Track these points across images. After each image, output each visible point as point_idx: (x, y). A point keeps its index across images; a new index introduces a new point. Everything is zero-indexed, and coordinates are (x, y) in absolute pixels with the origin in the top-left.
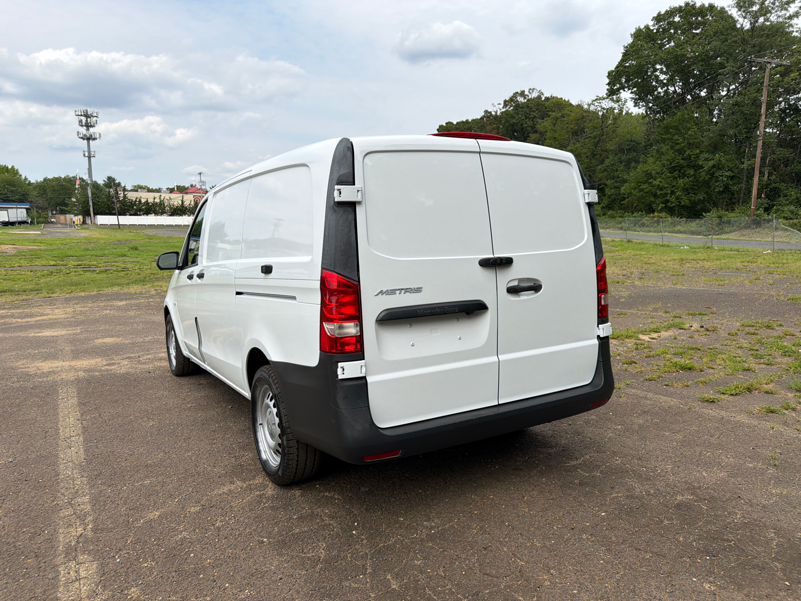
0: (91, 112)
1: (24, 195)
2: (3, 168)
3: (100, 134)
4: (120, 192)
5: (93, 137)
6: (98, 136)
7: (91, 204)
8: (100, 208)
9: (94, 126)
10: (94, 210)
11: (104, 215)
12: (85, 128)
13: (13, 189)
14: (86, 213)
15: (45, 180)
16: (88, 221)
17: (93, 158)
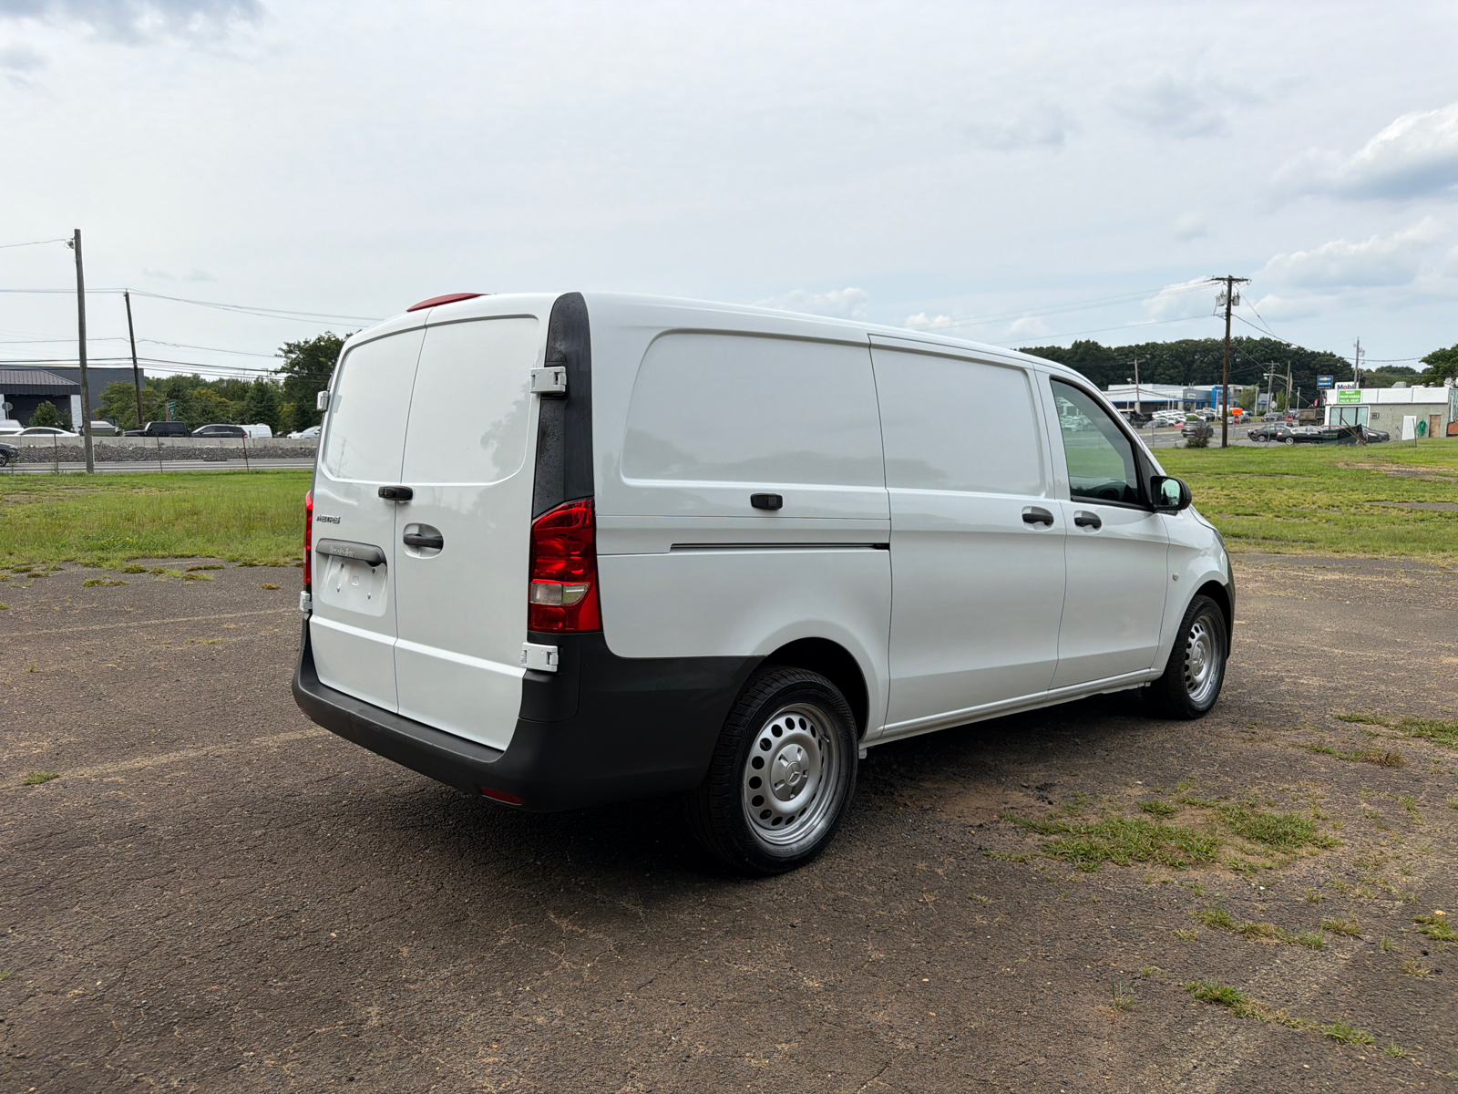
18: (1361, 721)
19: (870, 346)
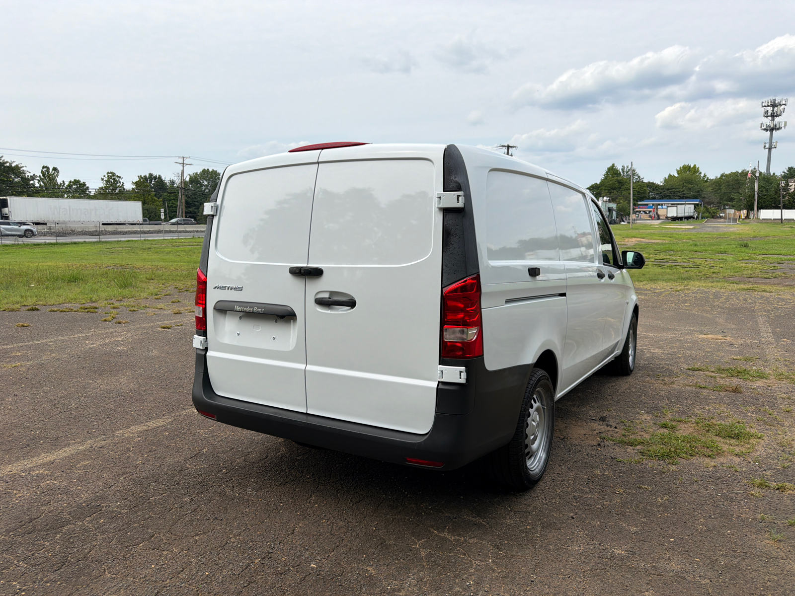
0: (779, 101)
1: (698, 191)
2: (686, 167)
3: (786, 123)
4: (790, 184)
5: (778, 127)
6: (783, 126)
7: (756, 198)
8: (765, 202)
9: (781, 115)
10: (758, 203)
11: (769, 209)
12: (770, 118)
13: (690, 186)
14: (750, 208)
15: (722, 175)
16: (751, 216)
17: (774, 149)
18: (700, 370)
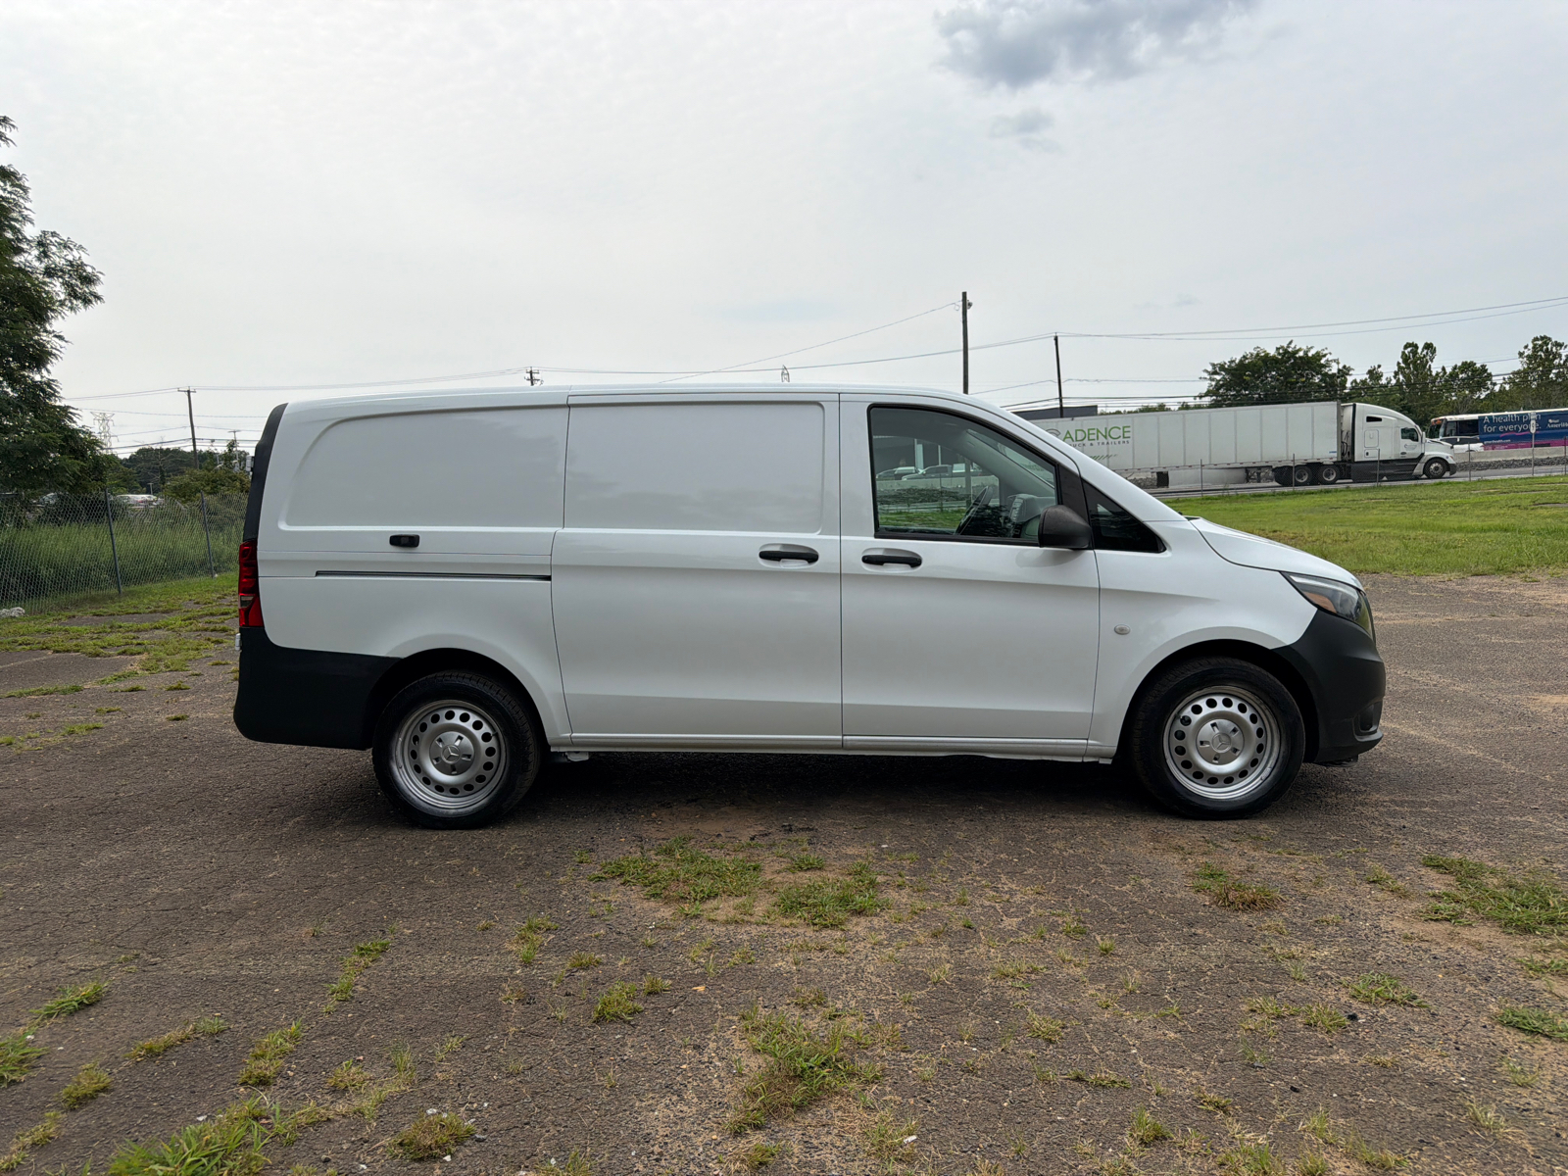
19: (569, 406)
